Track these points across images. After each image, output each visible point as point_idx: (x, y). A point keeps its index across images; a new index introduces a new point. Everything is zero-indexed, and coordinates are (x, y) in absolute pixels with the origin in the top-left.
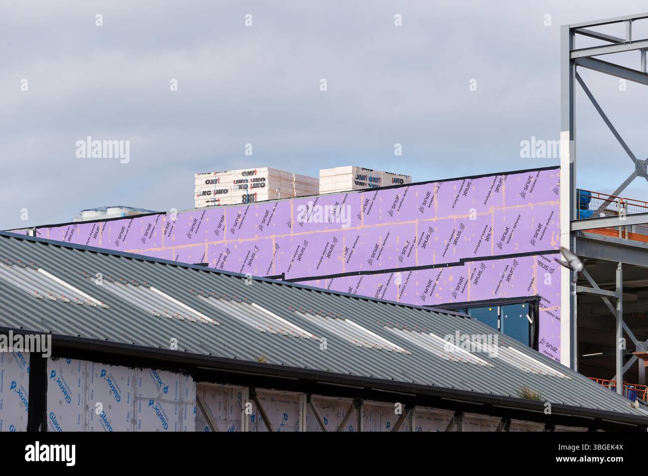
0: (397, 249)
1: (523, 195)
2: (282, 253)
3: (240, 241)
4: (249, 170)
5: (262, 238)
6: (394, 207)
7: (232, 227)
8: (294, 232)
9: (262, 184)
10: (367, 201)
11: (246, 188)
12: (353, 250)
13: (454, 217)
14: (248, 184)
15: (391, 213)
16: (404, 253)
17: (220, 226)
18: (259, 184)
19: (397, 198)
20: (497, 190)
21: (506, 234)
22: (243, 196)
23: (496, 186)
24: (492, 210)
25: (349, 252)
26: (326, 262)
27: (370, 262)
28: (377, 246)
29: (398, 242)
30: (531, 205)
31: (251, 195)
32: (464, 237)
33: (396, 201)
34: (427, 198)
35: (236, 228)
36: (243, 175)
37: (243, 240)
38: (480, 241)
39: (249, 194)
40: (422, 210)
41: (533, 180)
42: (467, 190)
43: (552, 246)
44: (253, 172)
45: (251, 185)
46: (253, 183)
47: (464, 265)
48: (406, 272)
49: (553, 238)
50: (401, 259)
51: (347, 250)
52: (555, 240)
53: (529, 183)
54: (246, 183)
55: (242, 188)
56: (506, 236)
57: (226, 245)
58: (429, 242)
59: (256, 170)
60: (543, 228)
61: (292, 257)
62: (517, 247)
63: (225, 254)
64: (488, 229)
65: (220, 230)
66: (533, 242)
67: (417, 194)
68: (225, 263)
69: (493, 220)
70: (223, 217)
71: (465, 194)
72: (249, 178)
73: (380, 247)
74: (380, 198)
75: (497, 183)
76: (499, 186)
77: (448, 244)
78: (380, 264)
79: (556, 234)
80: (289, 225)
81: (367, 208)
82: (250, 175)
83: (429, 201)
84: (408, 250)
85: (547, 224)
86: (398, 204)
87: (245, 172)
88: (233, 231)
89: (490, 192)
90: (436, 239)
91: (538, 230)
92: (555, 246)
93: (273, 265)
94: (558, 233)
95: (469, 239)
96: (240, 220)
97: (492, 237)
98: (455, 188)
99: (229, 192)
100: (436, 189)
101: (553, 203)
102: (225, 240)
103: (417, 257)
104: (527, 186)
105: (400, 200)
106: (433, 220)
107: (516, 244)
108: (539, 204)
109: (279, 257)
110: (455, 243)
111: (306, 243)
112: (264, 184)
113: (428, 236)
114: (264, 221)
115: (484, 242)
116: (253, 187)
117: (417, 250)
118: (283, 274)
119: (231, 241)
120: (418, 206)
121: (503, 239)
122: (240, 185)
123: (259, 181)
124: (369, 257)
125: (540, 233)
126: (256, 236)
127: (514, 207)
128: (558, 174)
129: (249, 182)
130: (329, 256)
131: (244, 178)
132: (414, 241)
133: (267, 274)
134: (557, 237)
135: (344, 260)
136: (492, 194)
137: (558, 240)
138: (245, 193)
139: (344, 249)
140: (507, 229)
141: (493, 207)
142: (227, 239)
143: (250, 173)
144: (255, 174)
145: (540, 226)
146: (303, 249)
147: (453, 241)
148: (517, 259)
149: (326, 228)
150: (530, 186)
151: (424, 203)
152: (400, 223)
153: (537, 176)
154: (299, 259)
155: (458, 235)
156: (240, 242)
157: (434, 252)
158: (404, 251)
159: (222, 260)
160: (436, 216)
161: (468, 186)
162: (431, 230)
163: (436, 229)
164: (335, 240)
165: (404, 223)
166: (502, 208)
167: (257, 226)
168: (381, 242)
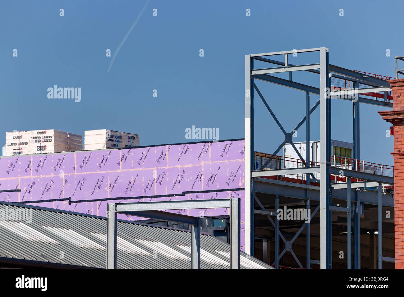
0: (143, 185)
1: (222, 155)
2: (69, 185)
3: (42, 176)
4: (42, 131)
5: (56, 175)
6: (141, 159)
7: (36, 167)
8: (77, 172)
9: (50, 139)
10: (124, 155)
11: (39, 142)
12: (115, 184)
13: (179, 167)
14: (40, 139)
15: (139, 163)
16: (147, 187)
17: (28, 167)
18: (48, 139)
19: (143, 154)
20: (206, 151)
21: (211, 177)
22: (38, 147)
23: (205, 149)
24: (202, 163)
25: (112, 186)
26: (98, 191)
27: (126, 192)
28: (130, 183)
29: (143, 180)
30: (227, 161)
31: (43, 146)
32: (185, 179)
33: (142, 156)
34: (162, 154)
35: (39, 169)
36: (37, 134)
37: (44, 176)
38: (195, 181)
39: (42, 145)
40: (158, 161)
41: (228, 146)
42: (187, 150)
43: (240, 186)
44: (44, 132)
45: (43, 140)
46: (44, 139)
47: (185, 195)
48: (148, 199)
49: (240, 181)
50: (145, 191)
51: (111, 184)
52: (242, 182)
53: (225, 147)
54: (39, 139)
55: (37, 142)
56: (211, 179)
57: (32, 179)
58: (163, 181)
59: (46, 131)
60: (234, 175)
61: (76, 187)
62: (218, 186)
63: (32, 184)
64: (200, 174)
65: (28, 169)
66: (228, 183)
67: (156, 152)
68: (32, 190)
69: (203, 169)
70: (30, 162)
71: (186, 153)
72: (42, 136)
73: (132, 183)
74: (132, 154)
75: (206, 147)
76: (207, 149)
77: (175, 183)
78: (132, 194)
79: (242, 179)
80: (74, 168)
81: (124, 159)
82: (42, 134)
83: (163, 156)
84: (149, 186)
85: (237, 173)
86: (143, 158)
87: (38, 132)
88: (37, 170)
89: (201, 152)
90: (168, 179)
91: (231, 176)
92: (242, 186)
93: (63, 192)
94: (243, 178)
95: (188, 180)
96: (41, 164)
97: (203, 179)
98: (179, 149)
99: (29, 144)
100: (167, 149)
101: (240, 160)
102: (32, 176)
103: (155, 190)
104: (224, 150)
105: (145, 155)
106: (166, 168)
107: (218, 184)
108: (232, 160)
109: (67, 187)
110: (180, 182)
111: (84, 179)
112: (51, 140)
113: (162, 178)
114: (57, 165)
115: (197, 182)
116: (44, 142)
117: (155, 186)
118: (70, 198)
119: (36, 176)
120: (156, 159)
121: (209, 181)
122: (35, 140)
123: (48, 138)
124: (125, 189)
125: (232, 178)
126: (52, 174)
127: (217, 162)
128: (244, 143)
129: (42, 138)
130: (99, 187)
131: (38, 136)
132: (154, 180)
133: (59, 197)
134: (243, 180)
135: (109, 190)
136: (203, 154)
137: (243, 182)
138: (39, 145)
139: (109, 184)
140: (212, 175)
141: (203, 161)
142: (33, 175)
143: (42, 133)
144: (46, 133)
145: (232, 174)
146: (82, 183)
147: (178, 181)
148: (218, 193)
149: (98, 170)
150: (226, 150)
151: (160, 158)
152: (145, 169)
153: (231, 144)
154: (80, 189)
155: (182, 177)
156: (41, 178)
157: (166, 187)
158: (148, 186)
159: (29, 188)
160: (167, 166)
161: (188, 148)
162: (164, 174)
163: (168, 174)
164: (103, 178)
165: (147, 169)
166: (209, 162)
167: (52, 168)
168: (132, 180)
